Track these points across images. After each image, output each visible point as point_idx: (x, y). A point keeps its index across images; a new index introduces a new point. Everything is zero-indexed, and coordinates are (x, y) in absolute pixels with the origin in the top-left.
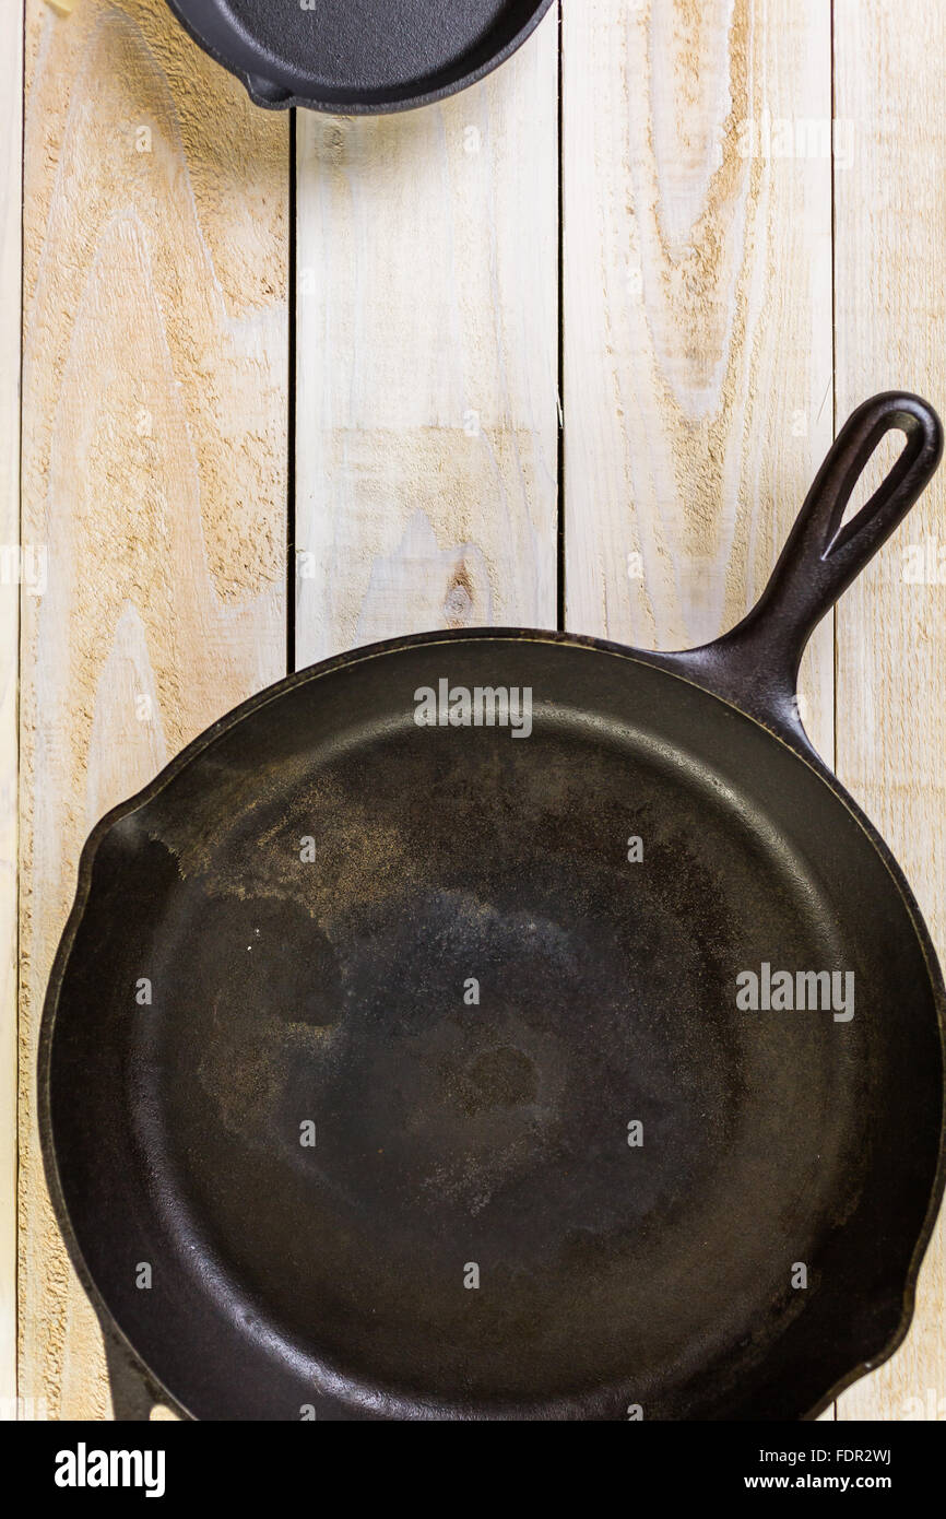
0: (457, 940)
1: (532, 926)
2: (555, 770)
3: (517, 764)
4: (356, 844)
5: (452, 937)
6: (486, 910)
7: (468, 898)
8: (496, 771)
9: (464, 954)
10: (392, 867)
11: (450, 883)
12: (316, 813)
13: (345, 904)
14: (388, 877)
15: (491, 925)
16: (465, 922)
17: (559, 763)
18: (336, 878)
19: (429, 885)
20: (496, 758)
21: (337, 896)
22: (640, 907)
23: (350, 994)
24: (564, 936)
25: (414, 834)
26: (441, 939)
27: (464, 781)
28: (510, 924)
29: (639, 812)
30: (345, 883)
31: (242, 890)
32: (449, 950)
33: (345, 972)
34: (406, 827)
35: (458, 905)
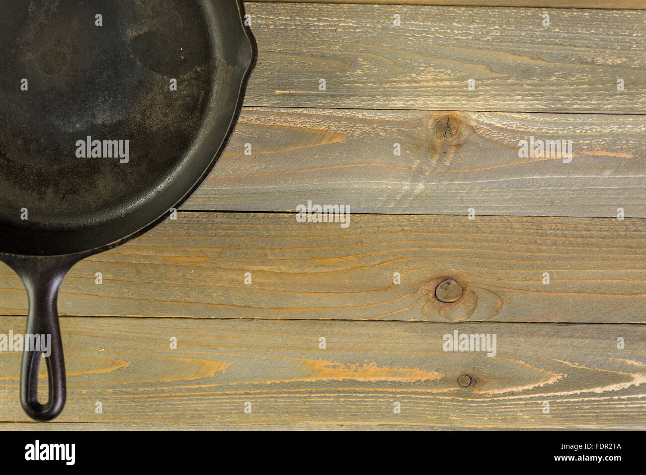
0: (103, 103)
1: (78, 126)
2: (107, 192)
3: (123, 184)
4: (166, 115)
5: (106, 102)
6: (99, 121)
7: (110, 121)
8: (129, 177)
9: (97, 99)
10: (146, 115)
11: (120, 122)
12: (188, 117)
13: (155, 89)
14: (145, 110)
15: (94, 116)
16: (105, 111)
17: (107, 195)
18: (165, 97)
19: (127, 117)
20: (132, 182)
21: (161, 90)
22: (41, 159)
23: (132, 56)
24: (63, 129)
25: (146, 133)
26: (110, 99)
27: (139, 165)
28: (87, 122)
29: (64, 196)
30: (160, 98)
31: (199, 70)
32: (104, 97)
33: (139, 63)
34: (150, 133)
35: (111, 116)
